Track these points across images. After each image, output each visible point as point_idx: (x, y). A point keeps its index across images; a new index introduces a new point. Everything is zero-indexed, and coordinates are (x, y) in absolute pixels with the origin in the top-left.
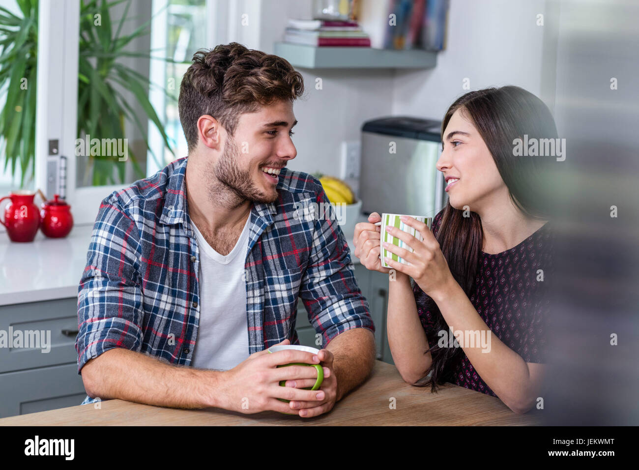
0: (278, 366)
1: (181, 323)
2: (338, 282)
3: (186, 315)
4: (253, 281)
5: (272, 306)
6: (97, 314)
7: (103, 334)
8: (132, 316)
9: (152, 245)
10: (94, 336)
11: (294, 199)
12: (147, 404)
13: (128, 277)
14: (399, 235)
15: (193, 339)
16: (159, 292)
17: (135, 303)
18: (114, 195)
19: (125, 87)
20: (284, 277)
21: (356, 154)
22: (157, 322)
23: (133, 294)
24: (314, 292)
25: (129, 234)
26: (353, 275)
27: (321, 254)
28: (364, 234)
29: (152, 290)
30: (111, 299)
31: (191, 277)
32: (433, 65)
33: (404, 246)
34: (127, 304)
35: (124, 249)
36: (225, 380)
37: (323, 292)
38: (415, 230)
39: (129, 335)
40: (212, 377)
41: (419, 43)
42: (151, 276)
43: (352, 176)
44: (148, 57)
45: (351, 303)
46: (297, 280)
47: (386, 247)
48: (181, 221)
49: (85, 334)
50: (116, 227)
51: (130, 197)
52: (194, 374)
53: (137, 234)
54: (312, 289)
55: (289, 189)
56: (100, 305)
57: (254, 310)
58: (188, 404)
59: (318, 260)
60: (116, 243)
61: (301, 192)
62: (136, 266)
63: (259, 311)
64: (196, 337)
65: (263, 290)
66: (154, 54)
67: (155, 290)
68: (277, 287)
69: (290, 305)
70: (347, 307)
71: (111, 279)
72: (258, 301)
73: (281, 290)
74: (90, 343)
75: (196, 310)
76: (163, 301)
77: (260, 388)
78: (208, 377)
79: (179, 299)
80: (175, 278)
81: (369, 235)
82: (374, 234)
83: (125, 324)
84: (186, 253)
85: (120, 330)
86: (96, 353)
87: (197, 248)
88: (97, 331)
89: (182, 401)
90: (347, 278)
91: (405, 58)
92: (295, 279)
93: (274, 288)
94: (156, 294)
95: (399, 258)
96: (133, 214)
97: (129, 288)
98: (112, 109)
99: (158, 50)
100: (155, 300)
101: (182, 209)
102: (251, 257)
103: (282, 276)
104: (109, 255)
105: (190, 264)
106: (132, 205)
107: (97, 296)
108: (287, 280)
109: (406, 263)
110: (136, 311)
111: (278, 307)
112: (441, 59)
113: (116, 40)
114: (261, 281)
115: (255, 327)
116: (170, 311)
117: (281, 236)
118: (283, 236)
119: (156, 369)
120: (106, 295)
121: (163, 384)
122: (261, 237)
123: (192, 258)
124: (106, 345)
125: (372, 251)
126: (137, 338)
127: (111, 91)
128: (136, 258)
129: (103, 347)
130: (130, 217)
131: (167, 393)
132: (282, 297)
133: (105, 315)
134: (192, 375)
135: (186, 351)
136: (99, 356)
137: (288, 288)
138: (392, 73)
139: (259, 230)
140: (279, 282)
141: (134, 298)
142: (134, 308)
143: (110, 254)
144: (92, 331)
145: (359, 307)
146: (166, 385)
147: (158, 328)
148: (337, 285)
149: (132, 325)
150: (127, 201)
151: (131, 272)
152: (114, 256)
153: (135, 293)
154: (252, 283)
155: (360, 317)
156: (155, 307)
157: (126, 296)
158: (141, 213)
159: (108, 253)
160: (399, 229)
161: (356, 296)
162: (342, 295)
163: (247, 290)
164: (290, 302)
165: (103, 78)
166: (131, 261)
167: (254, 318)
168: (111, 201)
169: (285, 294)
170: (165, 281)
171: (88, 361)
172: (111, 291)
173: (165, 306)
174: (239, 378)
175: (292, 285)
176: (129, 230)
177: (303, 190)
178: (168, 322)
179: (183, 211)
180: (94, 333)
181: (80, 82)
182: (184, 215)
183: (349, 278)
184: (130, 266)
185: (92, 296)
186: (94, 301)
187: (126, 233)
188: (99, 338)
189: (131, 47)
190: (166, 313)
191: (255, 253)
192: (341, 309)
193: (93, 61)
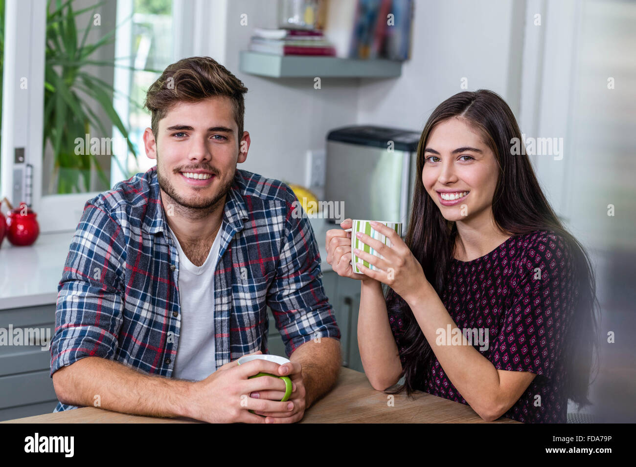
0: (249, 378)
1: (160, 333)
2: (307, 293)
3: (166, 324)
4: (221, 289)
5: (236, 314)
6: (74, 320)
7: (77, 342)
8: (109, 325)
9: (139, 252)
10: (68, 343)
11: (264, 207)
12: (117, 412)
13: (109, 283)
14: (370, 242)
15: (174, 348)
16: (141, 299)
17: (114, 311)
18: (100, 198)
19: (90, 94)
20: (249, 286)
21: (321, 162)
22: (137, 329)
23: (113, 302)
24: (283, 303)
25: (114, 239)
26: (322, 285)
27: (291, 266)
28: (334, 241)
29: (134, 297)
30: (90, 306)
31: (170, 286)
32: (397, 75)
33: (375, 253)
34: (106, 312)
35: (108, 254)
36: (196, 391)
37: (292, 304)
38: (386, 237)
39: (103, 345)
40: (183, 387)
41: (384, 53)
42: (134, 284)
43: (316, 185)
44: (112, 65)
45: (319, 315)
46: (262, 290)
47: (357, 253)
48: (161, 230)
49: (60, 339)
50: (102, 231)
51: (117, 201)
52: (166, 383)
53: (122, 240)
54: (281, 301)
55: (260, 195)
56: (78, 311)
57: (221, 317)
58: (159, 413)
59: (288, 271)
60: (101, 248)
61: (272, 199)
62: (119, 273)
63: (227, 318)
64: (177, 347)
65: (230, 297)
66: (118, 63)
67: (137, 298)
68: (241, 295)
69: (254, 314)
70: (315, 319)
71: (92, 284)
72: (225, 308)
73: (245, 299)
74: (63, 349)
75: (176, 320)
76: (145, 309)
77: (233, 400)
78: (179, 387)
79: (158, 308)
80: (155, 286)
81: (339, 241)
82: (344, 241)
83: (100, 334)
84: (166, 262)
85: (94, 340)
86: (69, 362)
87: (177, 256)
88: (72, 338)
89: (153, 410)
90: (316, 288)
91: (370, 67)
92: (260, 288)
93: (238, 296)
94: (138, 302)
95: (370, 265)
96: (121, 219)
97: (109, 296)
98: (78, 117)
99: (122, 59)
100: (136, 308)
101: (161, 218)
102: (222, 265)
103: (246, 285)
104: (92, 260)
105: (170, 272)
106: (119, 209)
107: (77, 300)
108: (252, 290)
109: (377, 270)
110: (114, 320)
111: (242, 315)
112: (406, 69)
113: (82, 49)
114: (230, 288)
115: (222, 334)
116: (150, 319)
117: (249, 244)
118: (251, 244)
119: (130, 378)
120: (85, 300)
121: (135, 393)
122: (230, 245)
123: (172, 267)
124: (79, 354)
125: (343, 258)
126: (111, 348)
127: (76, 99)
128: (120, 265)
129: (76, 356)
130: (117, 221)
131: (139, 401)
132: (247, 306)
133: (82, 322)
134: (164, 385)
135: (168, 362)
136: (71, 364)
137: (253, 297)
138: (356, 82)
139: (228, 237)
140: (244, 291)
141: (113, 306)
142: (112, 316)
143: (94, 259)
144: (67, 338)
145: (328, 317)
146: (139, 393)
147: (138, 335)
148: (307, 296)
149: (107, 334)
150: (114, 205)
151: (114, 277)
152: (97, 261)
153: (115, 300)
154: (220, 290)
155: (327, 328)
156: (136, 314)
157: (106, 304)
158: (128, 219)
159: (92, 258)
160: (370, 236)
161: (324, 306)
162: (310, 307)
163: (216, 297)
164: (254, 310)
165: (68, 86)
166: (114, 267)
167: (222, 326)
168: (97, 203)
169: (249, 303)
170: (148, 289)
171: (60, 368)
172: (90, 297)
173: (147, 315)
174: (212, 389)
175: (257, 294)
176: (116, 235)
177: (275, 197)
178: (148, 330)
179: (162, 220)
180: (68, 340)
181: (46, 91)
182: (164, 223)
183: (318, 287)
184: (112, 272)
185: (71, 301)
186: (73, 306)
187: (112, 238)
188: (73, 346)
189: (95, 56)
190: (147, 321)
191: (225, 260)
192: (309, 322)
193: (58, 70)
